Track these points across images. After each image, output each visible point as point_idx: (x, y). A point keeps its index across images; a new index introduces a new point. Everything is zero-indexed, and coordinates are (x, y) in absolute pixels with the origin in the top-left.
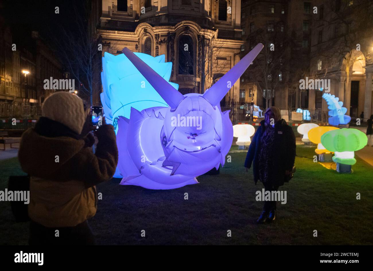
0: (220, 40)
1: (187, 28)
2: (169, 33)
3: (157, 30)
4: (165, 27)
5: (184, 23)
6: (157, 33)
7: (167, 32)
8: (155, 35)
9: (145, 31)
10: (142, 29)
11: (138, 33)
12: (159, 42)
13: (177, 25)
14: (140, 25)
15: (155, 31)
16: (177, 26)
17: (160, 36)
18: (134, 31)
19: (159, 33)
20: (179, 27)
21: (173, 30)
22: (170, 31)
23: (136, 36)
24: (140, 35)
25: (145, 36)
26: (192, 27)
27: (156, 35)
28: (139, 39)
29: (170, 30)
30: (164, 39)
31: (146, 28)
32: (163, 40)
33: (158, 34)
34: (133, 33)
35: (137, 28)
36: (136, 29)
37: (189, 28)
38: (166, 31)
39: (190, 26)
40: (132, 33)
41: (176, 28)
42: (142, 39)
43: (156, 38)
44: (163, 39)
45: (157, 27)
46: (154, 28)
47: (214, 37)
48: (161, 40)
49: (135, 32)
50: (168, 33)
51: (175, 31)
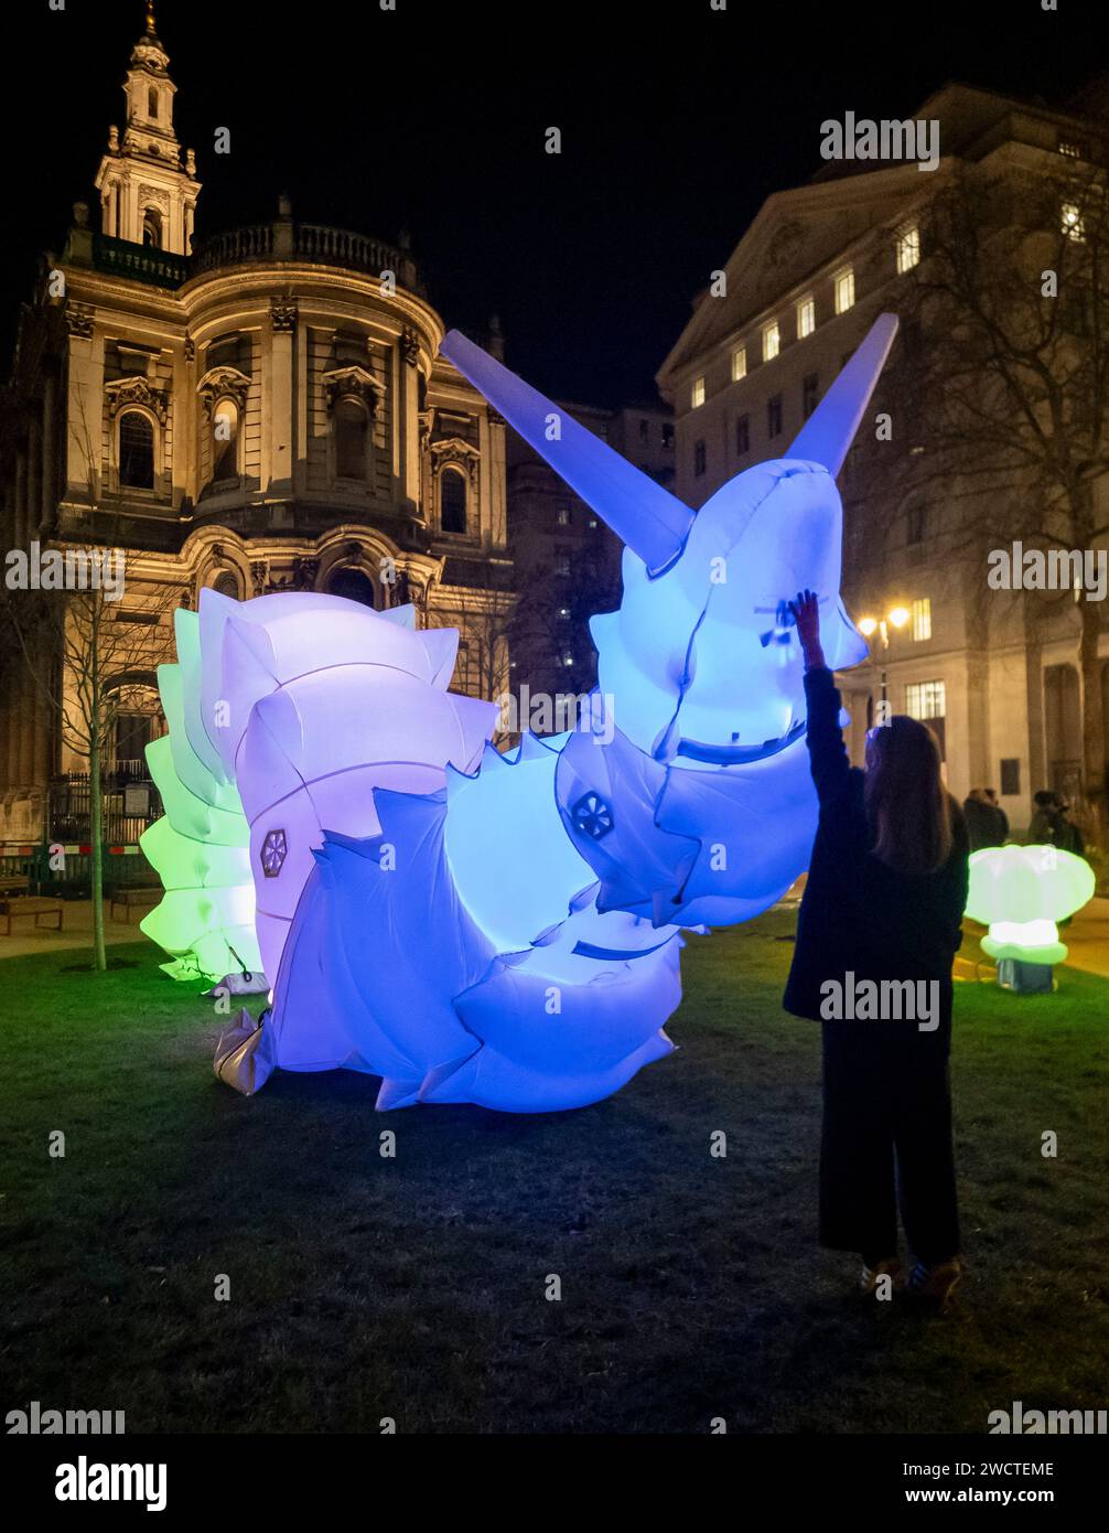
0: (448, 588)
1: (354, 549)
2: (297, 562)
3: (259, 551)
4: (285, 541)
5: (347, 533)
6: (259, 560)
7: (292, 558)
8: (251, 564)
9: (218, 550)
10: (207, 544)
11: (192, 557)
12: (267, 587)
13: (323, 538)
14: (201, 532)
15: (249, 553)
16: (325, 541)
17: (268, 569)
18: (177, 551)
19: (266, 559)
20: (329, 543)
21: (313, 552)
22: (300, 553)
23: (185, 566)
24: (199, 562)
25: (215, 567)
26: (371, 544)
27: (254, 565)
28: (194, 576)
29: (302, 551)
30: (283, 579)
31: (220, 544)
32: (277, 581)
33: (262, 563)
34: (173, 557)
35: (190, 542)
36: (185, 546)
37: (362, 548)
38: (289, 554)
39: (364, 541)
40: (169, 557)
41: (319, 546)
42: (206, 577)
43: (254, 574)
44: (277, 577)
45: (260, 541)
46: (248, 544)
47: (432, 578)
48: (271, 581)
49: (182, 555)
50: (294, 561)
51: (319, 554)
